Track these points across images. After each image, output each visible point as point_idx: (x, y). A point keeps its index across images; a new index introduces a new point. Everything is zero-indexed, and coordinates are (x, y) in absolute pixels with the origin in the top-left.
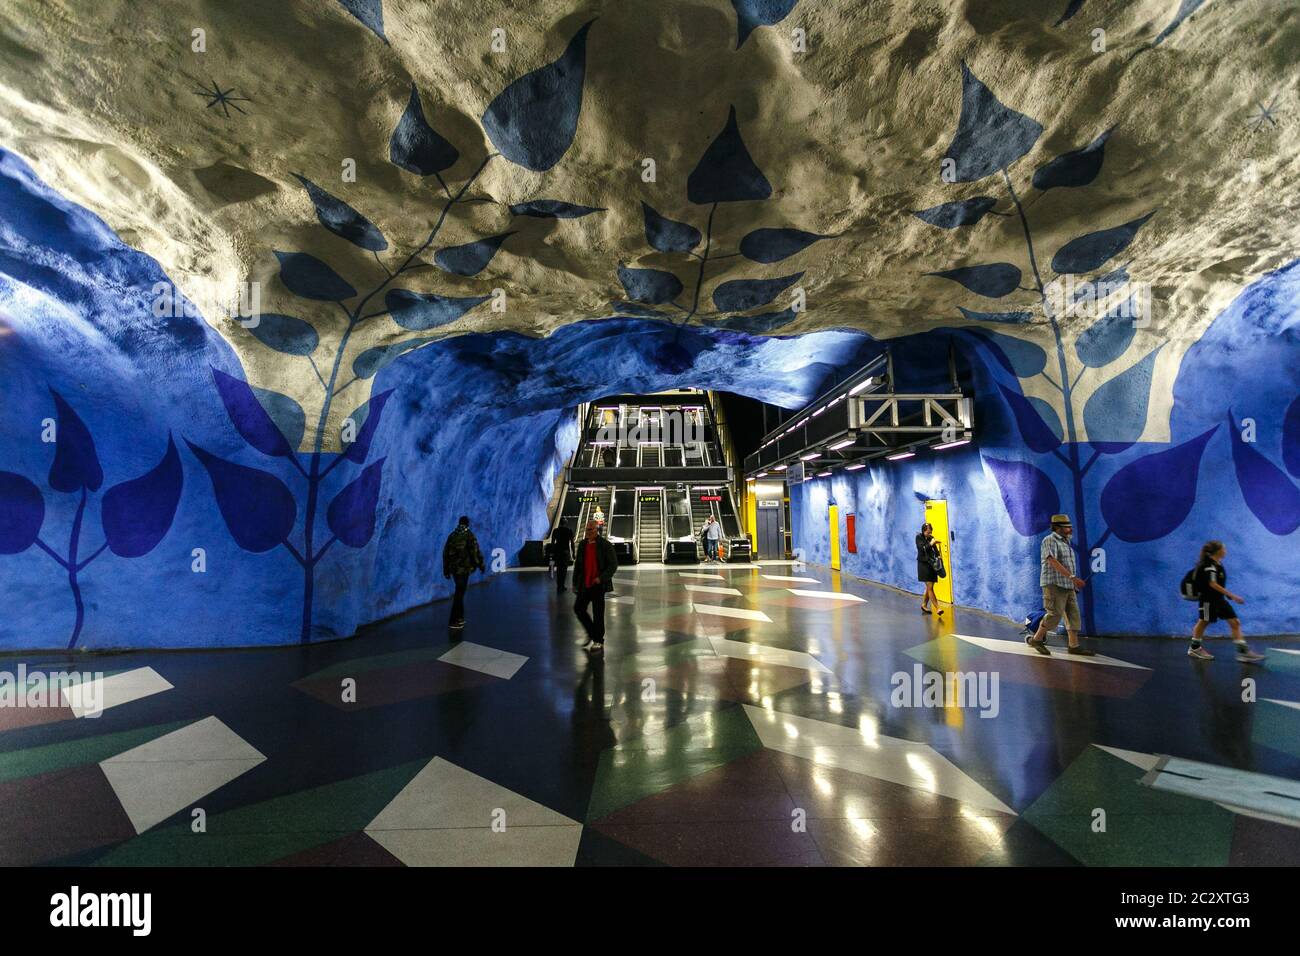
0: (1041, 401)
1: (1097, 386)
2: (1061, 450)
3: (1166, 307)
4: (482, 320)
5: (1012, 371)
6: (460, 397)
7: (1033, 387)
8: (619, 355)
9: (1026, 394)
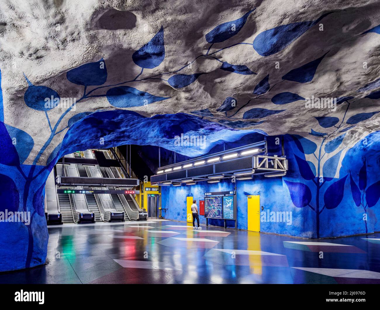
0: (311, 163)
1: (327, 159)
2: (315, 179)
3: (352, 137)
4: (156, 108)
5: (303, 152)
6: (76, 140)
7: (309, 158)
8: (153, 127)
9: (307, 160)
